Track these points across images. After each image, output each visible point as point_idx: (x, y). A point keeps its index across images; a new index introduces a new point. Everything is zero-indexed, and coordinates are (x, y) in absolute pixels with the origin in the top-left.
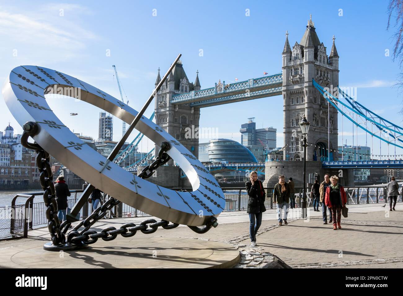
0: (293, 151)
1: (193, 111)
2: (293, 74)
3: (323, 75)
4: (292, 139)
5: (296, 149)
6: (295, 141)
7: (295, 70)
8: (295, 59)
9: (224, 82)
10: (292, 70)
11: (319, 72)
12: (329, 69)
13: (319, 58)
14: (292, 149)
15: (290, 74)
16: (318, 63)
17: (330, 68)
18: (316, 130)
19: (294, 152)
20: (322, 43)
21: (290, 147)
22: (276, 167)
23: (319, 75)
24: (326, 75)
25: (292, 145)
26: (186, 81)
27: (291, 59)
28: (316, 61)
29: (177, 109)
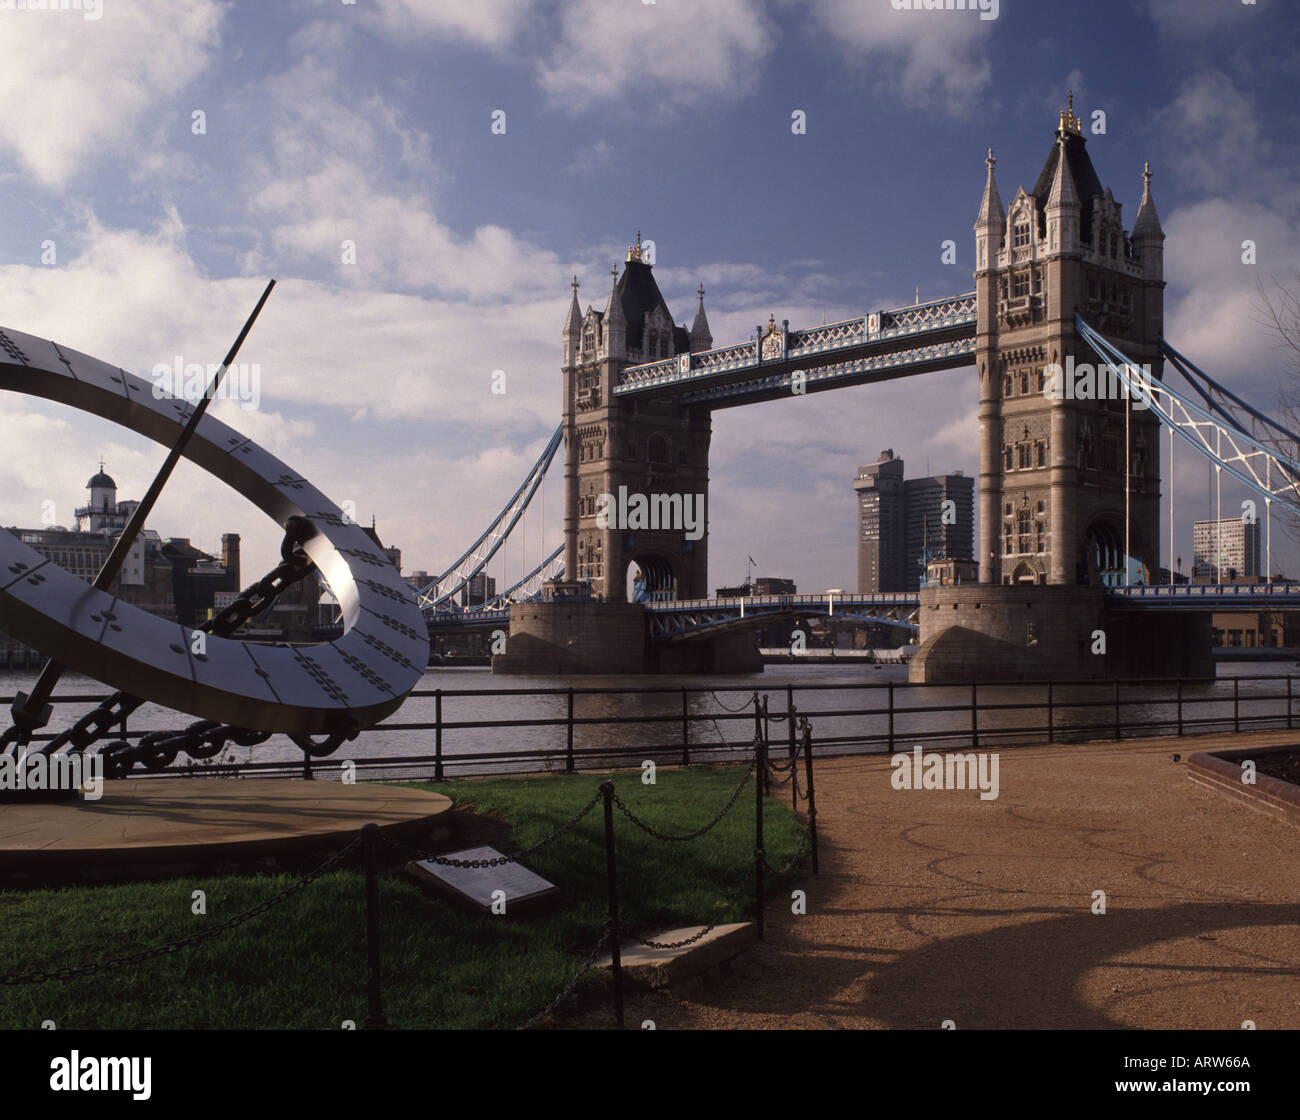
0: (1009, 552)
1: (688, 420)
2: (1011, 295)
4: (1009, 513)
5: (1021, 547)
6: (1018, 518)
7: (1016, 282)
8: (1017, 246)
9: (786, 322)
10: (1006, 282)
12: (1130, 277)
13: (1096, 241)
14: (1009, 547)
15: (1001, 293)
16: (1094, 258)
17: (1135, 275)
18: (1086, 484)
19: (1014, 556)
20: (1108, 188)
21: (1000, 537)
22: (956, 607)
24: (1120, 296)
25: (1009, 532)
26: (664, 319)
27: (1002, 245)
28: (1087, 251)
29: (636, 413)
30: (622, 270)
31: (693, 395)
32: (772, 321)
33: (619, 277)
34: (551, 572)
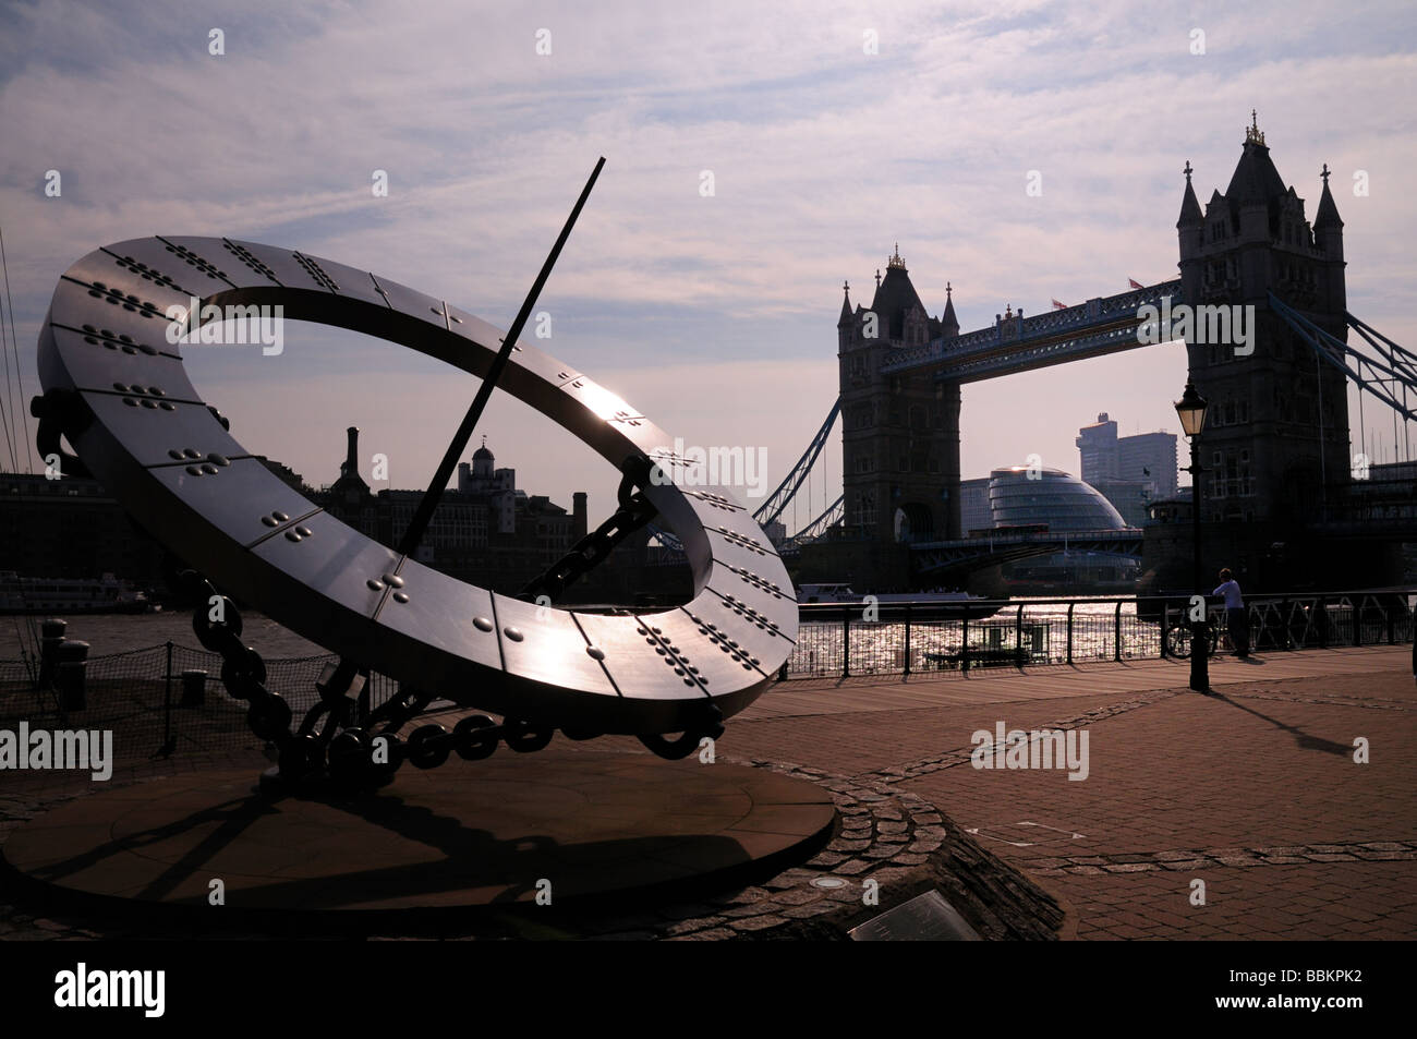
0: (1219, 494)
1: (940, 395)
2: (1212, 279)
3: (1298, 278)
4: (1218, 461)
5: (1230, 489)
6: (1225, 465)
7: (1216, 269)
8: (1215, 239)
9: (1020, 311)
10: (1206, 270)
11: (1287, 271)
12: (1315, 260)
13: (1283, 231)
14: (1219, 490)
15: (1203, 279)
16: (1282, 246)
17: (1318, 257)
18: (1285, 435)
19: (1223, 497)
20: (1291, 188)
21: (1211, 482)
22: (1175, 541)
23: (1288, 278)
24: (1307, 277)
25: (1219, 478)
26: (919, 313)
27: (1202, 239)
28: (1276, 240)
29: (899, 389)
30: (884, 274)
31: (945, 372)
32: (1009, 310)
33: (882, 280)
34: (830, 520)
